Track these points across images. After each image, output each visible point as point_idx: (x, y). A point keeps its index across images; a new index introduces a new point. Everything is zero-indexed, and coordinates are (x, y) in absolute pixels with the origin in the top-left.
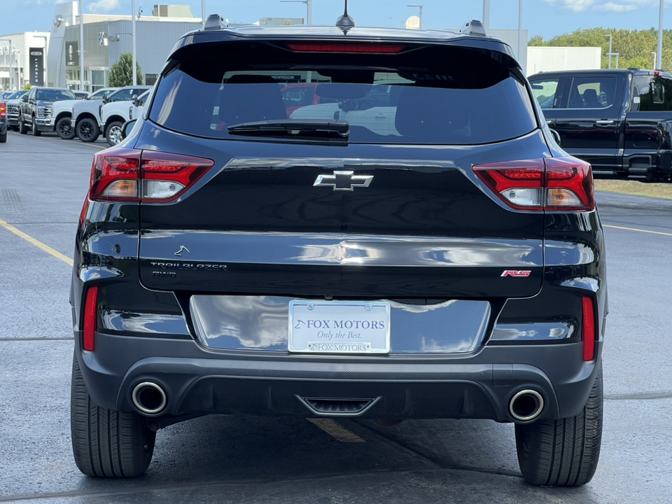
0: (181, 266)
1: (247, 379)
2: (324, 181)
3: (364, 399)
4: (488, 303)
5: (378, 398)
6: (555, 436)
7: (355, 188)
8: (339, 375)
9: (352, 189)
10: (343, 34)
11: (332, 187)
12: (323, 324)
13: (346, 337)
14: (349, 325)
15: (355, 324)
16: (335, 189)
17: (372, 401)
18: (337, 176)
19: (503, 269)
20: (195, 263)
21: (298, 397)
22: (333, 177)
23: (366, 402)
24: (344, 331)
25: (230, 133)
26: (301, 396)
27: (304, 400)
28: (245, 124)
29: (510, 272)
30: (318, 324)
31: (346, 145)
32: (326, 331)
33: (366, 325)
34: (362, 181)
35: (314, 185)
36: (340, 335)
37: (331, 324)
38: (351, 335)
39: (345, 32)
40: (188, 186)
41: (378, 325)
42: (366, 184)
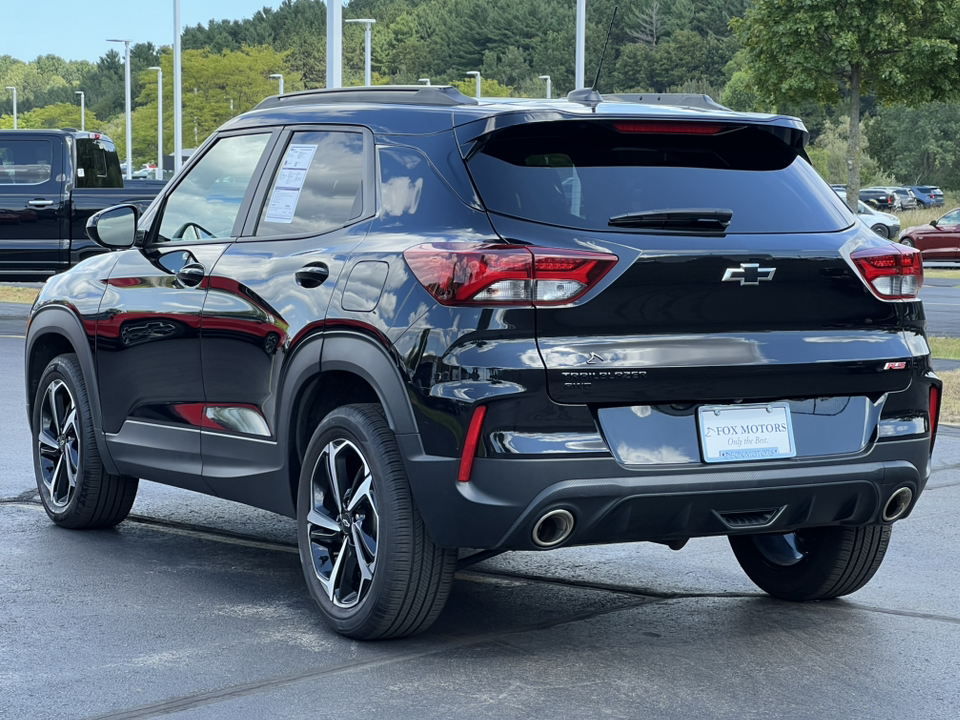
0: (597, 375)
1: (673, 496)
2: (734, 275)
3: (771, 509)
4: (868, 399)
5: (785, 507)
7: (761, 281)
9: (757, 283)
10: (591, 112)
11: (739, 282)
12: (732, 430)
13: (753, 442)
14: (754, 429)
15: (760, 428)
16: (743, 283)
17: (778, 511)
18: (744, 269)
19: (885, 361)
20: (613, 371)
21: (714, 511)
22: (742, 270)
23: (772, 512)
24: (752, 436)
25: (609, 224)
26: (716, 510)
27: (718, 514)
28: (630, 215)
29: (891, 364)
30: (726, 431)
31: (724, 235)
32: (735, 437)
33: (770, 428)
34: (767, 274)
35: (723, 279)
36: (749, 441)
37: (739, 430)
38: (758, 440)
39: (594, 110)
41: (781, 428)
42: (770, 278)
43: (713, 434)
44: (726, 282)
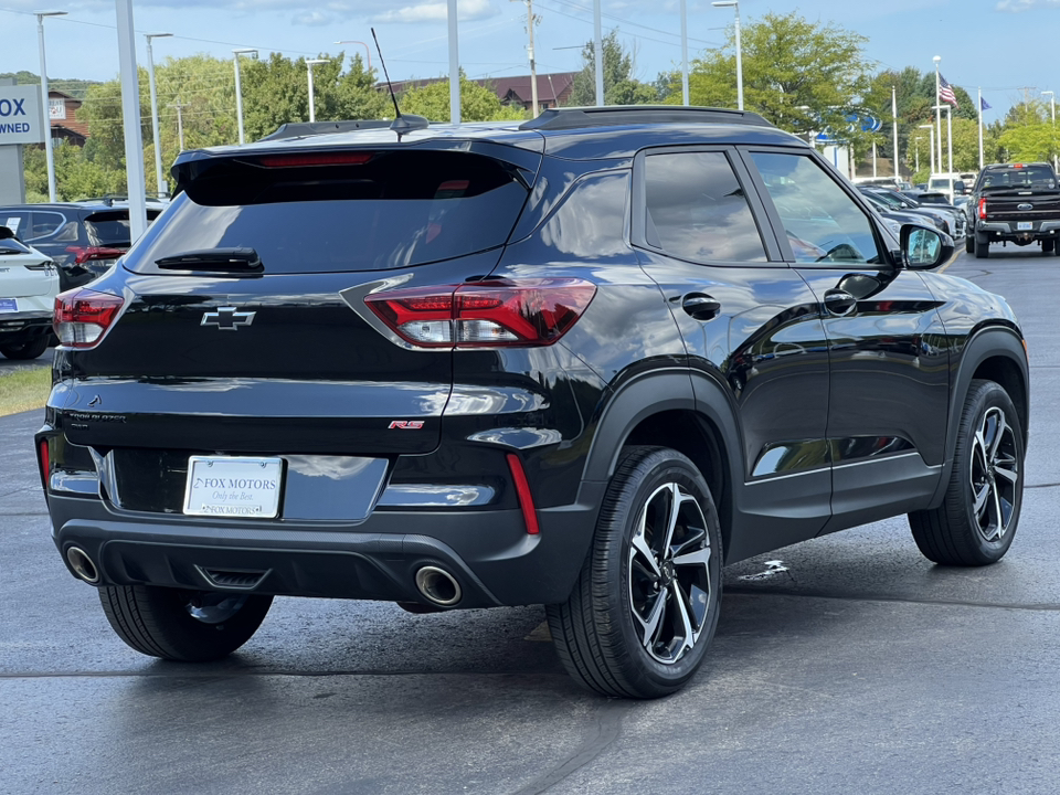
2: (209, 319)
3: (256, 572)
4: (386, 460)
5: (270, 570)
6: (564, 630)
7: (238, 326)
8: (220, 542)
9: (235, 328)
11: (217, 326)
12: (219, 483)
13: (239, 498)
14: (242, 484)
15: (248, 483)
16: (220, 328)
17: (265, 574)
18: (220, 313)
19: (390, 420)
20: (101, 414)
21: (196, 566)
22: (217, 314)
23: (260, 574)
24: (238, 491)
25: (159, 267)
26: (199, 566)
27: (203, 570)
29: (399, 423)
30: (214, 483)
32: (221, 491)
33: (258, 484)
34: (244, 318)
35: (202, 324)
36: (234, 496)
37: (227, 483)
38: (243, 496)
40: (105, 328)
41: (270, 485)
42: (249, 322)
43: (202, 485)
44: (204, 326)
